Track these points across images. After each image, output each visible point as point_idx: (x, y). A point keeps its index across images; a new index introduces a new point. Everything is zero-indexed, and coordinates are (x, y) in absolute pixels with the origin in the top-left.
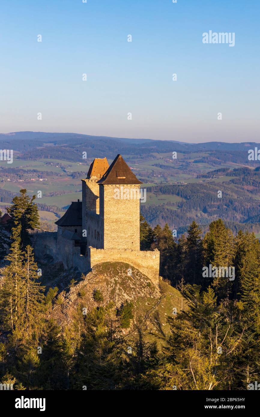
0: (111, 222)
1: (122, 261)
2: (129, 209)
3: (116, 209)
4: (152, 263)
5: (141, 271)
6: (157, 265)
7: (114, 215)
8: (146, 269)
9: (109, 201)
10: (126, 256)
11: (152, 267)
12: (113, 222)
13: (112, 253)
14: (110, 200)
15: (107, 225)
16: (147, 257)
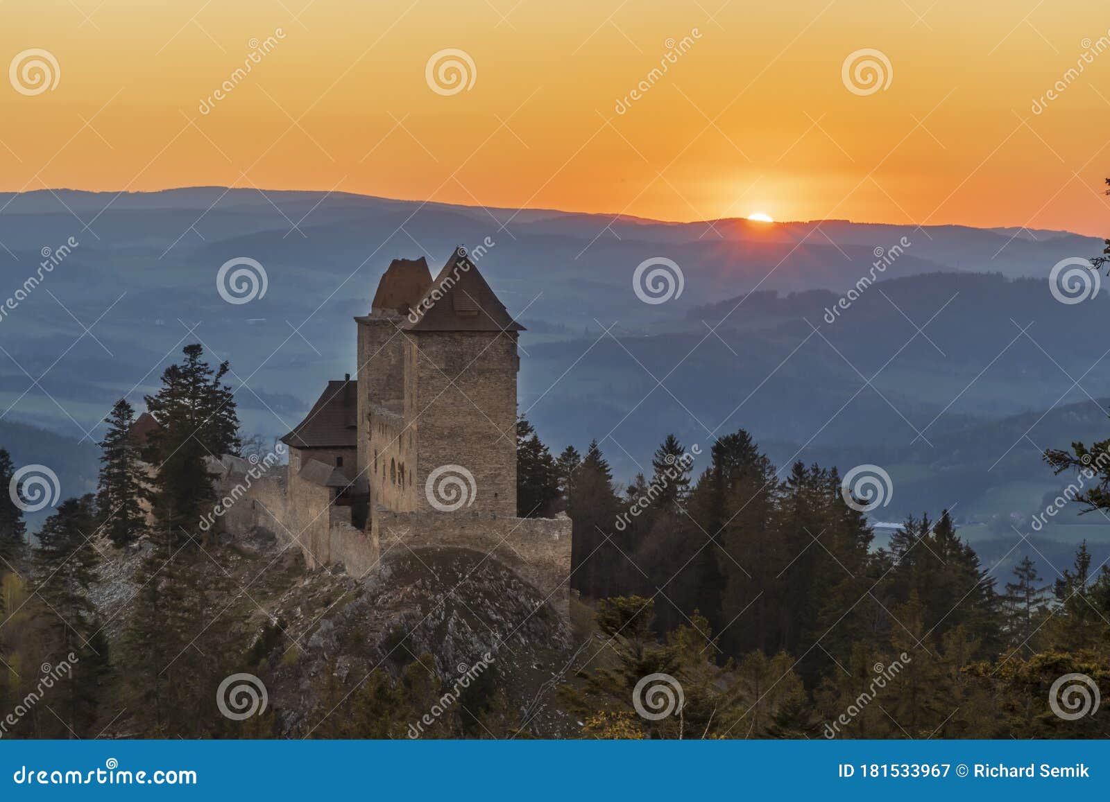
0: (436, 436)
1: (468, 546)
2: (486, 400)
3: (450, 401)
4: (551, 553)
5: (519, 572)
6: (565, 559)
7: (444, 417)
8: (533, 570)
9: (432, 378)
10: (479, 532)
11: (551, 564)
12: (441, 437)
13: (438, 523)
14: (434, 374)
15: (426, 444)
16: (536, 535)
